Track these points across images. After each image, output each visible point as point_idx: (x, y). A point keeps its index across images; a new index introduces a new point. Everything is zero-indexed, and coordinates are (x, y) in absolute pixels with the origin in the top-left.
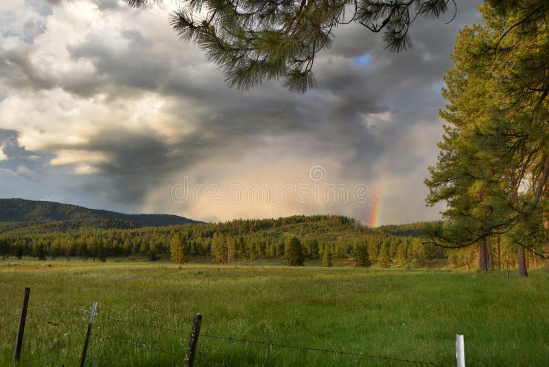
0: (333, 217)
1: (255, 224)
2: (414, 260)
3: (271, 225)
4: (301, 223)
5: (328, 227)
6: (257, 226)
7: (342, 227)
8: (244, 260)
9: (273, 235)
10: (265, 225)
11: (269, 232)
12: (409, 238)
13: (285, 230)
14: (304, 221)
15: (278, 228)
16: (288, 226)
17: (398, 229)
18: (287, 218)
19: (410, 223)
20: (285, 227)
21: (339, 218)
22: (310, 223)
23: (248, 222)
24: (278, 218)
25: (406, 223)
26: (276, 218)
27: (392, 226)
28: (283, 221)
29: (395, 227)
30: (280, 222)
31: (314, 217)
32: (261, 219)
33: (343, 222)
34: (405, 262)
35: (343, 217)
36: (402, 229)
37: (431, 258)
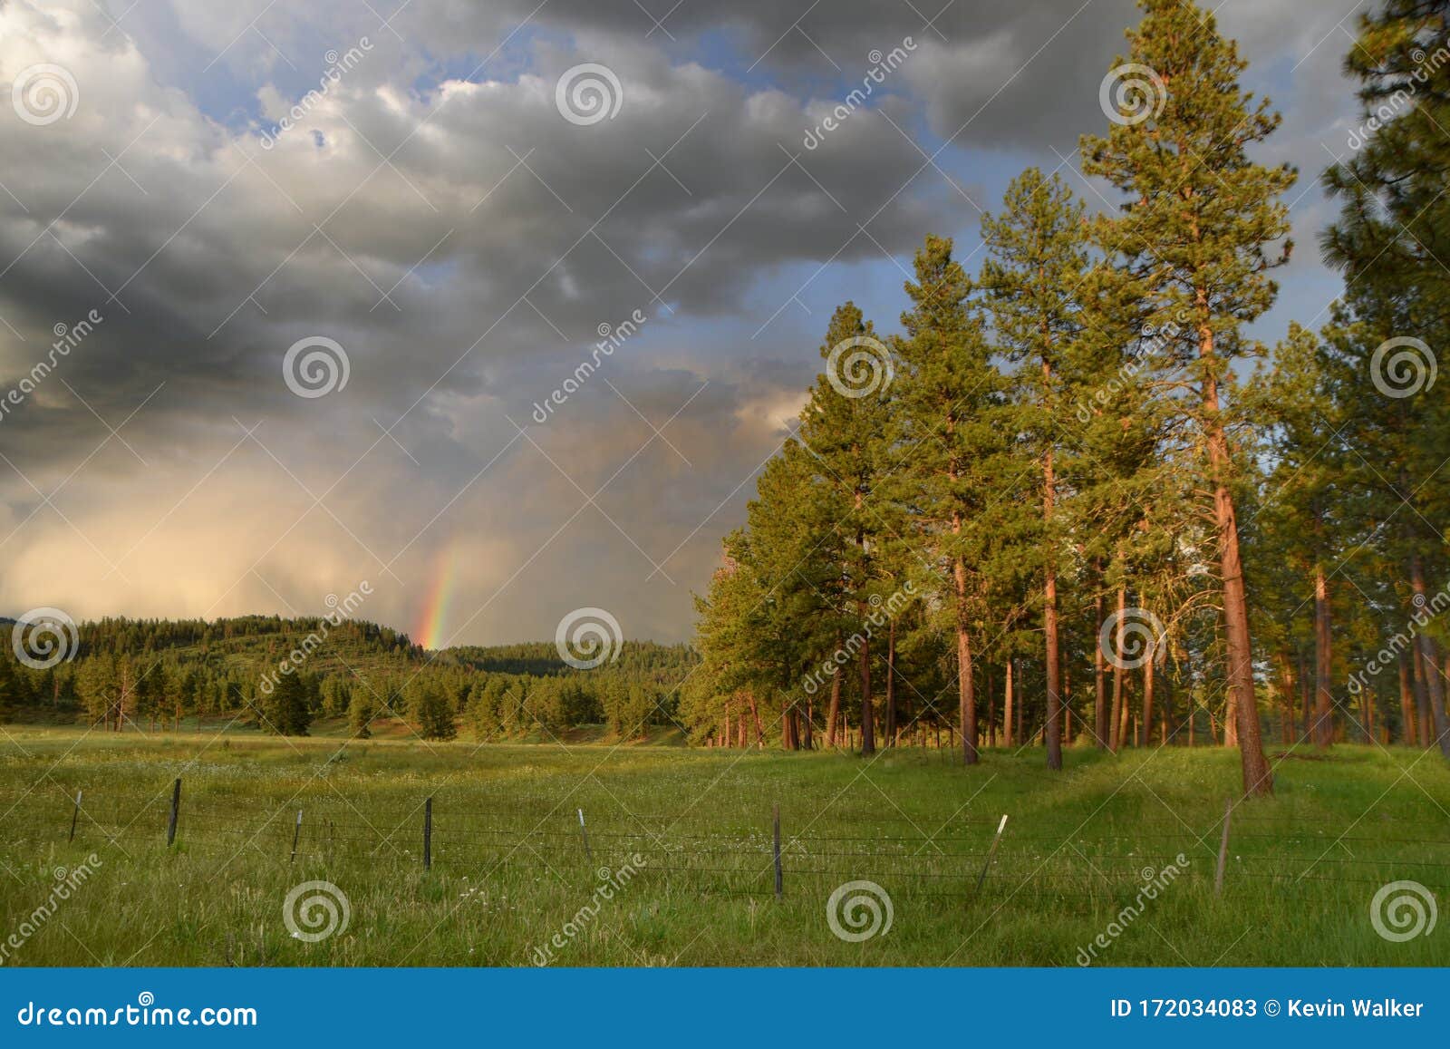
0: (346, 623)
1: (158, 632)
2: (537, 725)
3: (198, 637)
4: (270, 635)
5: (333, 647)
6: (162, 637)
7: (366, 648)
8: (162, 719)
9: (201, 658)
10: (184, 634)
11: (193, 651)
12: (524, 677)
13: (233, 650)
14: (279, 630)
15: (214, 644)
16: (238, 640)
17: (486, 656)
18: (236, 621)
19: (513, 644)
20: (233, 641)
21: (360, 626)
22: (290, 635)
23: (140, 625)
24: (215, 621)
25: (504, 644)
26: (210, 618)
27: (473, 649)
28: (229, 629)
29: (481, 651)
30: (219, 630)
31: (302, 621)
32: (173, 619)
33: (368, 635)
34: (517, 728)
35: (368, 626)
36: (495, 656)
37: (571, 721)
